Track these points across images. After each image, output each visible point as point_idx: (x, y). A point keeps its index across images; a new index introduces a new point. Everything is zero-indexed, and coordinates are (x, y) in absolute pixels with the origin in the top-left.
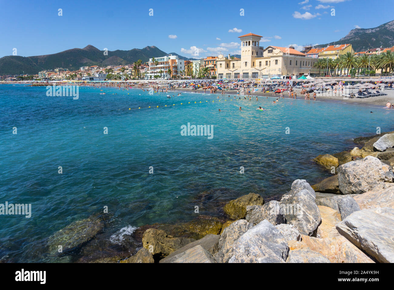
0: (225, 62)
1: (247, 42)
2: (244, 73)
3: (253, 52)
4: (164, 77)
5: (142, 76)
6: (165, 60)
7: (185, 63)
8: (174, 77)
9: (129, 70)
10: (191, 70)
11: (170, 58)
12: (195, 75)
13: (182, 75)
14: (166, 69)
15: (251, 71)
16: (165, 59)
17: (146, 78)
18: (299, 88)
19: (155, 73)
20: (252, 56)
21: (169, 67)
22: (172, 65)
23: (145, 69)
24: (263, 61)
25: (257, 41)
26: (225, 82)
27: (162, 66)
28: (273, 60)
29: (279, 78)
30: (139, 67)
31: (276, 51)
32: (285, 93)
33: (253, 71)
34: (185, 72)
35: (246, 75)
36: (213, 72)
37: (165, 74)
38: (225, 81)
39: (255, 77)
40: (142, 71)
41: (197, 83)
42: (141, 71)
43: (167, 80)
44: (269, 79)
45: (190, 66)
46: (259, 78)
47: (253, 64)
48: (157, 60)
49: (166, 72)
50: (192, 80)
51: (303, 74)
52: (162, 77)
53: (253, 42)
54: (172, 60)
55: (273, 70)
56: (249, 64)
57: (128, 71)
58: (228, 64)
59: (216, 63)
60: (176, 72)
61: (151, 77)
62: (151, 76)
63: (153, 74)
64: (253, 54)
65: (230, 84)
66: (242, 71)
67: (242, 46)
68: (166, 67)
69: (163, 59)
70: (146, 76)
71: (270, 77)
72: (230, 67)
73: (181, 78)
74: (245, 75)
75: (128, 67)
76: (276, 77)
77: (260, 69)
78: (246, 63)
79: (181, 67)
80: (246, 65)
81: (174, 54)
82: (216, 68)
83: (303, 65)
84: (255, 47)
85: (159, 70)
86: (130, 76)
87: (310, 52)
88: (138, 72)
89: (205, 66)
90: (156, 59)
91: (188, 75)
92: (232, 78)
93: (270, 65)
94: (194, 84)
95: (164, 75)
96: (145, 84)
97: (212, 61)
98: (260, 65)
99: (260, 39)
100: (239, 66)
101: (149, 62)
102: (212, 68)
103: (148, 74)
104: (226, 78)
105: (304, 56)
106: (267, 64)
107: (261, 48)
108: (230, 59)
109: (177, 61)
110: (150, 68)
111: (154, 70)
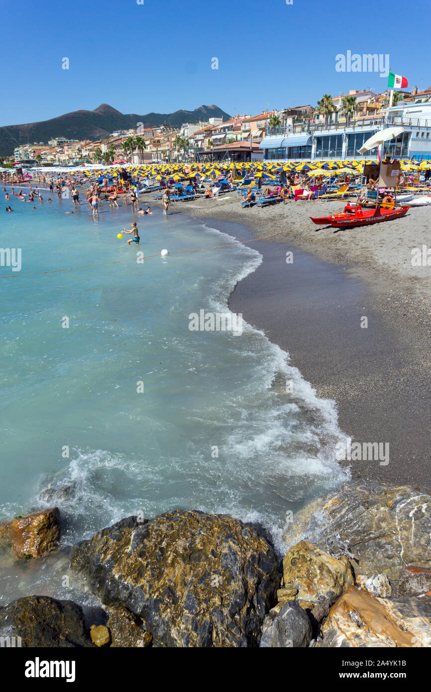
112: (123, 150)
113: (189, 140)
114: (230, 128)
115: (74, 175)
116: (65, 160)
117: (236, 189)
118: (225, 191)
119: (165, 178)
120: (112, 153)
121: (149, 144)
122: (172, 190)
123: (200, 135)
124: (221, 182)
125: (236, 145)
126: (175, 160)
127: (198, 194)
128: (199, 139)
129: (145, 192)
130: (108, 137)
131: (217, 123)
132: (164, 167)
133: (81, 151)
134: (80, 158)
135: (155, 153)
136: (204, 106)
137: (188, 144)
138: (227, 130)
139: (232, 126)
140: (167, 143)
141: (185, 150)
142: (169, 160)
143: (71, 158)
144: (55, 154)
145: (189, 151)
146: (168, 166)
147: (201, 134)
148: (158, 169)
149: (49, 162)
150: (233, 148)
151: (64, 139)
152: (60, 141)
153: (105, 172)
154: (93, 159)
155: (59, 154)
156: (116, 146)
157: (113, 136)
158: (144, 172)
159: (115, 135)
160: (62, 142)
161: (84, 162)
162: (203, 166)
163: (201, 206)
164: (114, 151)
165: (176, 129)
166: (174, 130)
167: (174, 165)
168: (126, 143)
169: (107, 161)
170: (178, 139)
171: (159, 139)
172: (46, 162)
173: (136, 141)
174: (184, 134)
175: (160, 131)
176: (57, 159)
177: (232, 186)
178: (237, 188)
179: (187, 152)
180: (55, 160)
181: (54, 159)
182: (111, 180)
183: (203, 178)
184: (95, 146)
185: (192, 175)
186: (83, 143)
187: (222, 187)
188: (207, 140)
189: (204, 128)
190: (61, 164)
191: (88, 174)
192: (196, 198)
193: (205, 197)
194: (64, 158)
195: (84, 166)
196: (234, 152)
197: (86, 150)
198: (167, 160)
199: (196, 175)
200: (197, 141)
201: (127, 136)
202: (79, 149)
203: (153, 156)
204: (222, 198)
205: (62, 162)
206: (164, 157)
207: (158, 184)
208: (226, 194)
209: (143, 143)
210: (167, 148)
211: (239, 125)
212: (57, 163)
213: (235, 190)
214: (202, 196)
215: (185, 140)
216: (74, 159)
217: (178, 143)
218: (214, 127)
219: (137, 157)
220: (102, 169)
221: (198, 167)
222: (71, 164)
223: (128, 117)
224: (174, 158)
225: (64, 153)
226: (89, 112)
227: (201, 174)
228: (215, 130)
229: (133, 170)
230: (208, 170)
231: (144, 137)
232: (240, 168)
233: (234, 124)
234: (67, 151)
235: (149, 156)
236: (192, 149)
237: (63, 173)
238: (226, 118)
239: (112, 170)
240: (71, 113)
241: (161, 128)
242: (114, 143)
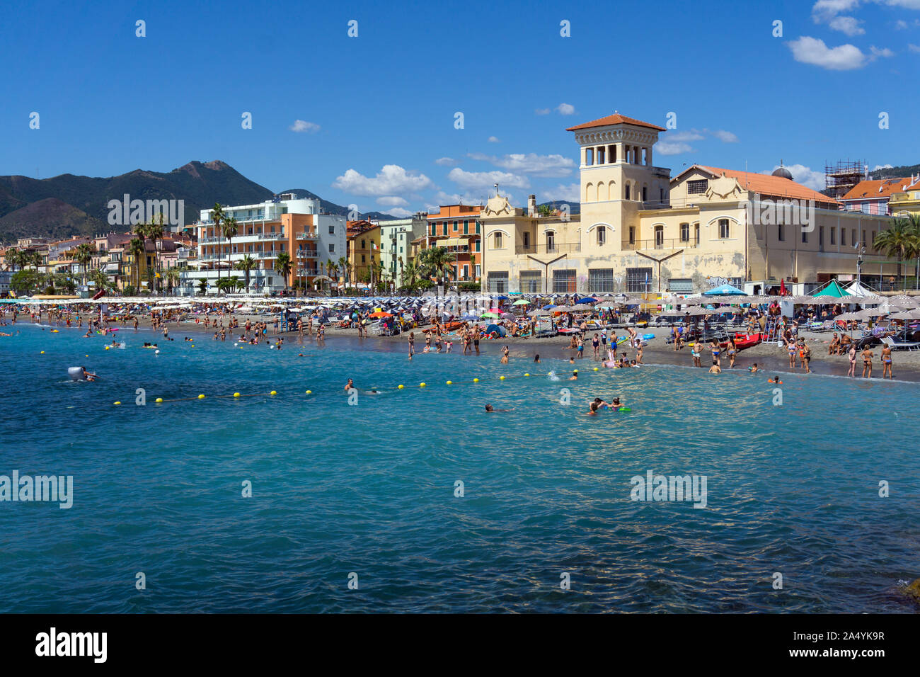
0: (513, 227)
1: (602, 149)
2: (592, 272)
3: (627, 189)
4: (259, 286)
5: (165, 282)
6: (267, 217)
7: (349, 230)
8: (304, 287)
9: (110, 256)
10: (373, 257)
11: (285, 210)
12: (390, 279)
13: (336, 279)
14: (270, 255)
15: (623, 262)
16: (267, 211)
17: (182, 290)
18: (823, 330)
19: (220, 268)
20: (624, 205)
21: (282, 245)
22: (294, 235)
23: (177, 252)
24: (671, 225)
25: (645, 145)
26: (519, 306)
27: (254, 239)
28: (708, 220)
29: (736, 290)
30: (154, 242)
31: (721, 186)
32: (766, 348)
33: (629, 262)
34: (348, 265)
35: (602, 277)
36: (466, 267)
37: (263, 273)
38: (515, 300)
39: (640, 288)
40: (167, 261)
41: (400, 308)
42: (162, 258)
43: (274, 295)
44: (699, 295)
45: (368, 242)
46: (655, 290)
47: (631, 237)
48: (231, 216)
49: (268, 264)
50: (377, 299)
51: (833, 276)
52: (251, 284)
53: (627, 148)
54: (294, 215)
55: (711, 259)
56: (615, 236)
57: (104, 259)
58: (526, 236)
59: (478, 230)
60: (312, 265)
61: (203, 286)
62: (204, 280)
63: (214, 274)
64: (628, 197)
65: (537, 312)
66: (583, 262)
67: (583, 165)
68: (270, 246)
69: (260, 211)
70: (185, 280)
71: (699, 286)
72: (535, 245)
73: (332, 288)
74: (600, 279)
75: (105, 242)
76: (726, 289)
77: (659, 254)
78: (601, 229)
79: (332, 247)
80: (601, 239)
81: (301, 194)
82: (478, 249)
83: (833, 242)
84: (634, 167)
85: (242, 257)
86: (112, 279)
87: (854, 194)
88: (149, 262)
89: (433, 241)
90: (227, 213)
91: (359, 280)
92: (543, 292)
93: (698, 239)
94: (389, 312)
95: (260, 278)
96: (180, 311)
97: (461, 222)
98: (659, 240)
99: (655, 139)
100: (576, 240)
101: (199, 224)
102: (462, 252)
103: (191, 275)
104: (518, 289)
105: (834, 206)
106: (685, 237)
107: (662, 174)
108: (536, 216)
109: (315, 220)
110: (199, 249)
111: (219, 257)
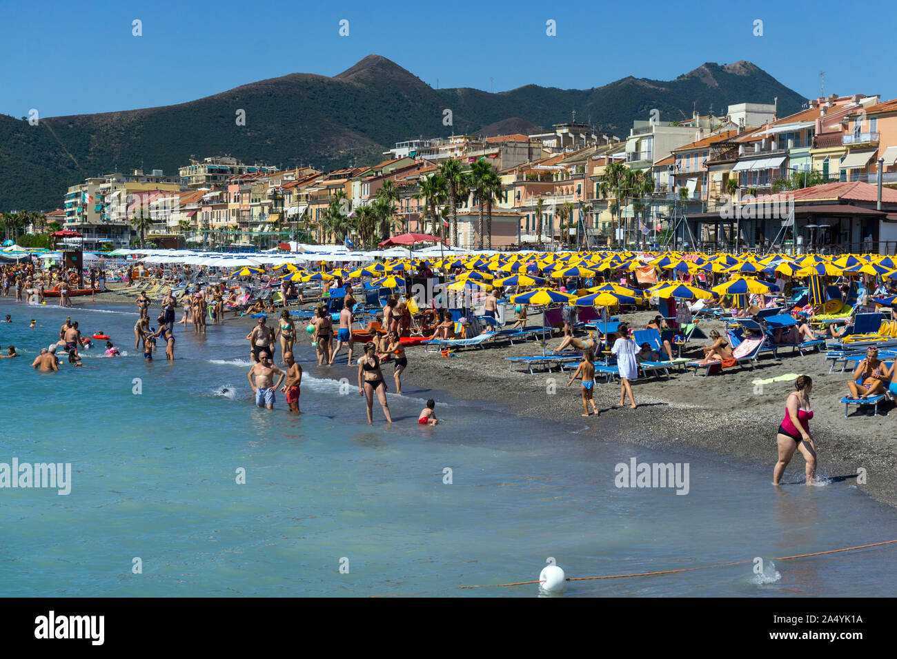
112: (423, 202)
113: (655, 175)
114: (805, 137)
115: (249, 279)
116: (226, 228)
117: (824, 347)
118: (780, 350)
119: (566, 299)
120: (385, 210)
121: (514, 185)
122: (587, 342)
123: (692, 160)
124: (767, 319)
125: (823, 194)
126: (600, 240)
127: (679, 359)
128: (692, 170)
129: (487, 346)
130: (376, 160)
131: (757, 120)
132: (563, 262)
133: (282, 200)
134: (276, 224)
135: (531, 214)
136: (711, 66)
137: (648, 189)
138: (790, 143)
139: (810, 132)
140: (580, 182)
141: (638, 208)
142: (581, 238)
143: (244, 224)
144: (195, 207)
145: (653, 209)
146: (575, 259)
147: (696, 155)
148: (541, 266)
149: (173, 233)
150: (812, 204)
151: (230, 162)
152: (217, 166)
153: (357, 273)
154: (320, 228)
155: (209, 210)
156: (401, 188)
157: (393, 155)
158: (490, 277)
159: (402, 152)
160: (222, 171)
161: (287, 238)
162: (700, 262)
163: (688, 401)
164: (394, 203)
165: (610, 136)
166: (601, 141)
167: (596, 258)
168: (434, 179)
169: (365, 238)
170: (617, 170)
171: (550, 168)
172: (163, 232)
173: (469, 172)
174: (635, 156)
175: (553, 143)
176: (200, 225)
177: (810, 335)
178: (828, 342)
179: (647, 214)
180: (194, 229)
181: (192, 223)
182: (372, 300)
183: (699, 306)
184: (329, 188)
185: (659, 293)
186: (291, 176)
187: (770, 338)
188: (717, 176)
189: (707, 134)
190: (210, 239)
191: (296, 277)
192: (671, 371)
193: (705, 371)
194: (223, 223)
195: (286, 249)
196: (816, 217)
197: (299, 198)
198: (573, 238)
199: (677, 293)
200: (681, 179)
201: (441, 156)
202: (275, 193)
203: (523, 222)
204: (768, 375)
205: (213, 236)
206: (562, 227)
207: (538, 320)
208: (785, 361)
209: (494, 182)
210: (574, 199)
211: (837, 126)
212: (199, 239)
213: (819, 347)
214: (696, 367)
215: (638, 172)
216: (256, 224)
217: (615, 183)
218: (743, 131)
219: (469, 224)
220: (345, 263)
221: (683, 267)
222: (244, 241)
223: (449, 97)
224: (597, 232)
225: (226, 207)
226: (320, 80)
227: (697, 291)
228: (748, 144)
229: (453, 267)
230: (718, 278)
231: (498, 163)
232: (839, 273)
233: (816, 123)
234: (237, 199)
235: (511, 225)
236: (663, 203)
237: (214, 270)
238: (790, 104)
239: (379, 268)
240: (266, 83)
241: (560, 133)
242: (394, 178)
